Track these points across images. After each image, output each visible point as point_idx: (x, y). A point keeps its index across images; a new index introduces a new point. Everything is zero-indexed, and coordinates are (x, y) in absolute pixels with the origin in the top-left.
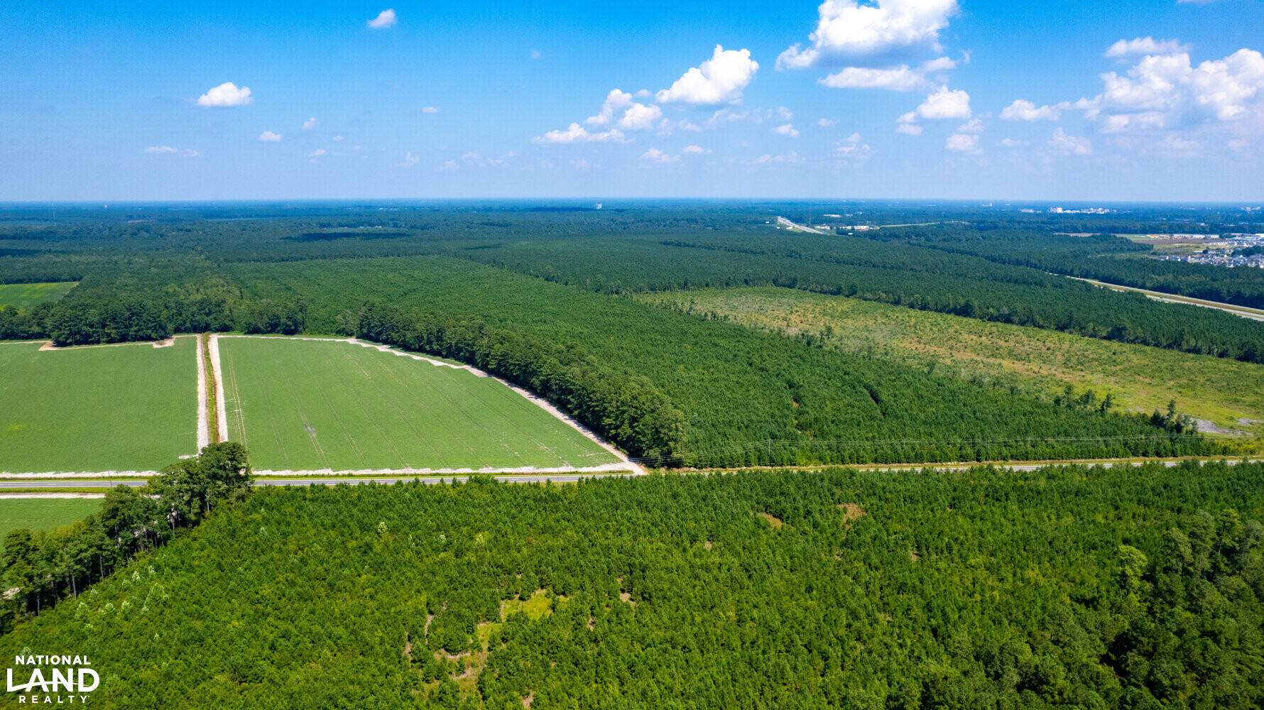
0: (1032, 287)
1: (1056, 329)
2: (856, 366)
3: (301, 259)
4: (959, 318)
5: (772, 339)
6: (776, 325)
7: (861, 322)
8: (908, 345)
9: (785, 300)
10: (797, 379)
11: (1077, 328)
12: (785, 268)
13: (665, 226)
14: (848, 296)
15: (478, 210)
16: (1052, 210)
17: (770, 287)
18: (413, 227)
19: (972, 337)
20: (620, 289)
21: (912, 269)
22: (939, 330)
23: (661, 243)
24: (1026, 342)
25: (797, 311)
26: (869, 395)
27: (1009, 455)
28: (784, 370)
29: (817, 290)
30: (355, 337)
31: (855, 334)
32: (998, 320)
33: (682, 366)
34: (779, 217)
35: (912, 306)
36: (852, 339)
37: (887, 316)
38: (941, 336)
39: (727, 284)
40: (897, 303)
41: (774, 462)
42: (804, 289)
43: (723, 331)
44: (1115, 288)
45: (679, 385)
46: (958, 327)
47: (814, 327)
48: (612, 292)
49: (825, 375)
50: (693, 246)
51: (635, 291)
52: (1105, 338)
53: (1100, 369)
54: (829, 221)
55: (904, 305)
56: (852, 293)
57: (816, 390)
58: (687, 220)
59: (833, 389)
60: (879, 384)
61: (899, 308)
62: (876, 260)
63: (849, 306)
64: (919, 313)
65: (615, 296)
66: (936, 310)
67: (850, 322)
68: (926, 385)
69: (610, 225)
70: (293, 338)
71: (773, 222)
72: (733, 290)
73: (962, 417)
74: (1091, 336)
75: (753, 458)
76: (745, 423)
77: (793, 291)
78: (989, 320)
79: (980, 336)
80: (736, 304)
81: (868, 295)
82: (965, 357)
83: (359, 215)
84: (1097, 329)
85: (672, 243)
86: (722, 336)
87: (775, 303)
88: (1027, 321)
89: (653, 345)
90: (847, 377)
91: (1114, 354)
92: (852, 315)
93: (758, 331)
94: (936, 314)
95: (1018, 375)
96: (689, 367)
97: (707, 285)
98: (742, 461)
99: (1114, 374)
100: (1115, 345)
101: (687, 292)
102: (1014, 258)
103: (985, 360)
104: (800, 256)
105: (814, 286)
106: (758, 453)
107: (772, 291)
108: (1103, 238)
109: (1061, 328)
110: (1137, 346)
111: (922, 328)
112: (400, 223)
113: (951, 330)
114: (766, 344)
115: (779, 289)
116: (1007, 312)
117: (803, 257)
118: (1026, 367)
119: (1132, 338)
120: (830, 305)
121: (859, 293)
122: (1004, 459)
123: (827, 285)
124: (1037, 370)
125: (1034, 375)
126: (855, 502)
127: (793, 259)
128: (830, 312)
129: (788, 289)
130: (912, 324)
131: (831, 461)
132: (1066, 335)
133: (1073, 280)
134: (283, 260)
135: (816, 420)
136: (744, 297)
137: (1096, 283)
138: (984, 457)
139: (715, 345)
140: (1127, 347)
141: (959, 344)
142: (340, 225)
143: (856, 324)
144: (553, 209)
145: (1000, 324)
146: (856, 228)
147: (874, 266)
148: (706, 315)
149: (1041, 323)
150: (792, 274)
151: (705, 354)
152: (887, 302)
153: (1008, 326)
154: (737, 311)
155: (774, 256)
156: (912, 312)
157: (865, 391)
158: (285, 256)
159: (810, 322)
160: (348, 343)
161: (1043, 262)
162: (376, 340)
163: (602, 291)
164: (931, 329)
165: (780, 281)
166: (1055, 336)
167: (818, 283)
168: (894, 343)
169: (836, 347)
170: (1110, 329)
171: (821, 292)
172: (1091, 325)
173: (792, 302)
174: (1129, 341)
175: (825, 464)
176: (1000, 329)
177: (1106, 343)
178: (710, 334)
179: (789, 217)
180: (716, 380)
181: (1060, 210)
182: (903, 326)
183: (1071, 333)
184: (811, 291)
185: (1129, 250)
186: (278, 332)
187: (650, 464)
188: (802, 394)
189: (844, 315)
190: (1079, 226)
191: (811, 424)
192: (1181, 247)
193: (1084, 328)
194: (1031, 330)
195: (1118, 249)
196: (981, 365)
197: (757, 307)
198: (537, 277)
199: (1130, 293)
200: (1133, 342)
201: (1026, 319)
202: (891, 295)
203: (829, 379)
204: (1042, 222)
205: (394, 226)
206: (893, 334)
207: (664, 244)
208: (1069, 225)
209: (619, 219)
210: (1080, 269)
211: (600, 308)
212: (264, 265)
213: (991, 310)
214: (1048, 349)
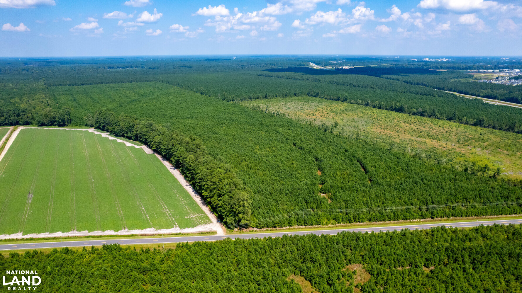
0: (429, 96)
1: (447, 120)
2: (351, 145)
3: (91, 84)
4: (397, 114)
5: (306, 128)
6: (309, 118)
7: (350, 116)
8: (376, 130)
9: (313, 104)
10: (320, 155)
11: (457, 119)
12: (313, 87)
13: (261, 67)
14: (343, 101)
15: (181, 60)
16: (424, 59)
17: (306, 97)
18: (150, 68)
19: (407, 124)
20: (234, 99)
21: (371, 88)
22: (389, 121)
23: (257, 75)
24: (434, 128)
25: (319, 110)
26: (360, 166)
27: (451, 214)
28: (313, 148)
29: (328, 98)
30: (94, 128)
31: (348, 123)
32: (417, 115)
33: (258, 147)
34: (310, 63)
35: (374, 107)
36: (347, 126)
37: (363, 113)
38: (391, 124)
39: (286, 95)
40: (367, 105)
41: (307, 223)
42: (322, 98)
43: (282, 123)
44: (467, 97)
45: (254, 160)
46: (398, 119)
47: (328, 119)
48: (230, 101)
49: (335, 152)
50: (272, 76)
51: (241, 100)
52: (472, 125)
53: (477, 144)
54: (332, 64)
55: (370, 106)
56: (345, 100)
57: (331, 163)
58: (271, 64)
59: (340, 162)
60: (365, 158)
61: (368, 108)
62: (354, 83)
63: (344, 107)
64: (378, 111)
65: (232, 102)
66: (386, 109)
67: (345, 116)
68: (390, 158)
69: (236, 67)
70: (62, 129)
71: (307, 65)
72: (288, 99)
73: (416, 183)
74: (465, 124)
75: (293, 220)
76: (290, 191)
77: (317, 98)
78: (413, 114)
79: (411, 124)
80: (289, 106)
81: (353, 101)
82: (406, 138)
83: (129, 63)
84: (468, 120)
85: (262, 75)
86: (281, 126)
87: (308, 105)
88: (432, 115)
89: (244, 132)
90: (347, 153)
91: (481, 134)
92: (346, 112)
93: (300, 122)
94: (386, 111)
95: (436, 149)
96: (262, 147)
97: (276, 96)
98: (286, 223)
99: (486, 148)
100: (479, 129)
101: (267, 100)
102: (416, 82)
103: (416, 139)
104: (320, 81)
105: (327, 96)
106: (296, 216)
107: (307, 99)
108: (452, 72)
109: (450, 119)
110: (490, 129)
111: (381, 119)
112: (144, 66)
113: (395, 121)
114: (304, 131)
115: (310, 97)
116: (421, 111)
117: (321, 82)
118: (438, 143)
119: (487, 125)
120: (335, 107)
121: (349, 100)
122: (448, 217)
123: (333, 96)
124: (445, 146)
125: (445, 149)
126: (360, 263)
127: (316, 82)
128: (335, 110)
129: (315, 98)
130: (375, 117)
131: (342, 221)
132: (451, 123)
133: (447, 93)
134: (82, 85)
135: (332, 187)
136: (293, 102)
137: (458, 94)
138: (436, 216)
139: (277, 132)
140: (485, 130)
141: (401, 129)
142: (118, 67)
143: (348, 117)
144: (214, 60)
145: (418, 117)
146: (344, 67)
147: (354, 86)
148: (274, 113)
149: (439, 116)
150: (316, 90)
151: (271, 138)
152: (362, 104)
153: (422, 117)
154: (290, 110)
155: (308, 81)
156: (375, 110)
157: (358, 163)
158: (83, 83)
159: (325, 117)
160: (88, 131)
161: (429, 84)
162: (103, 129)
163: (226, 100)
164: (386, 120)
165: (311, 94)
166: (448, 123)
167: (328, 95)
168: (369, 129)
169: (340, 133)
170: (475, 120)
171: (330, 99)
172: (465, 118)
173: (316, 104)
174: (485, 127)
175: (338, 223)
176: (419, 120)
177: (474, 128)
178: (275, 125)
179: (314, 63)
180: (275, 156)
181: (427, 59)
182: (371, 119)
183: (454, 122)
184: (325, 99)
185: (464, 77)
186: (55, 125)
187: (228, 226)
188: (323, 166)
189: (342, 112)
190: (439, 66)
191: (329, 189)
192: (485, 76)
193: (461, 119)
194: (435, 120)
195: (460, 77)
196: (415, 143)
197: (299, 108)
198: (197, 92)
199: (475, 100)
200: (488, 127)
201: (431, 114)
202: (364, 101)
203: (337, 154)
204: (423, 65)
205: (142, 68)
206: (367, 123)
207: (259, 75)
208: (435, 66)
209: (241, 64)
210: (447, 87)
211: (223, 109)
212: (71, 87)
213: (414, 109)
214: (446, 132)
